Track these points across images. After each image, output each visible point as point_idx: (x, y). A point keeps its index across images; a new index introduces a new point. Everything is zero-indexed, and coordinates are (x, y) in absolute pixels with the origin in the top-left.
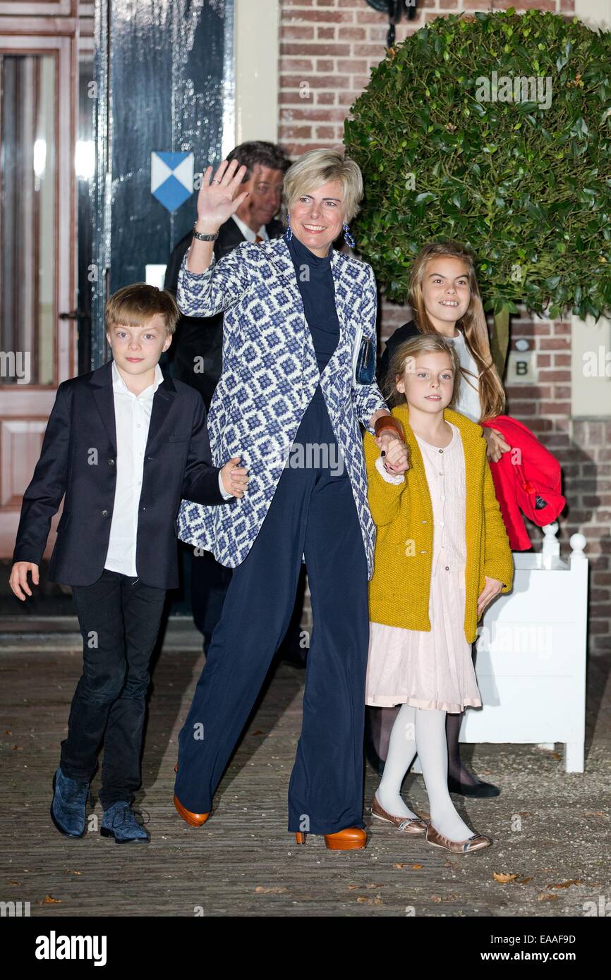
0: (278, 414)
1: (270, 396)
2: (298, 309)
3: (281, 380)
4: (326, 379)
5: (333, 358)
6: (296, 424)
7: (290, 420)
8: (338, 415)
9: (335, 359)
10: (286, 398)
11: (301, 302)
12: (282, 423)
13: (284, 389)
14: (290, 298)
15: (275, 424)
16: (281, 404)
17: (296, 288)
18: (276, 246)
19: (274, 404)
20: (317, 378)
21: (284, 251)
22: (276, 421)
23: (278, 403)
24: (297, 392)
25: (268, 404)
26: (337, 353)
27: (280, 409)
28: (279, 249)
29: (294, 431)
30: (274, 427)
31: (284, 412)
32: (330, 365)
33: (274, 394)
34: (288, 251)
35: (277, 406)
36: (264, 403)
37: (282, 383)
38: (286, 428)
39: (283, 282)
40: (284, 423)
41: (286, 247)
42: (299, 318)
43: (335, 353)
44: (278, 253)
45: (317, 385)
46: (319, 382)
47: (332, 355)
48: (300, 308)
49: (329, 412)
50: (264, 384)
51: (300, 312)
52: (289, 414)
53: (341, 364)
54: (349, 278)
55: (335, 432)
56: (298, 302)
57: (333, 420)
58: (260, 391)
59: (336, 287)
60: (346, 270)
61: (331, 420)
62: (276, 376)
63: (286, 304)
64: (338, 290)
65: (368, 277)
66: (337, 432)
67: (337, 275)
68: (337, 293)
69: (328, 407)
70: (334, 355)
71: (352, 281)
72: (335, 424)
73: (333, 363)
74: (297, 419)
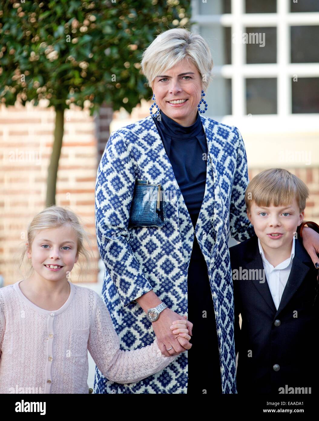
0: (167, 272)
1: (157, 258)
2: (170, 178)
3: (164, 243)
4: (200, 230)
5: (202, 211)
6: (184, 278)
7: (178, 276)
8: (213, 260)
9: (203, 211)
10: (170, 258)
11: (172, 171)
12: (172, 279)
13: (167, 250)
14: (162, 170)
15: (167, 282)
16: (168, 263)
17: (166, 158)
18: (144, 123)
19: (161, 264)
20: (192, 231)
22: (167, 279)
23: (165, 263)
24: (179, 250)
25: (156, 266)
26: (205, 205)
27: (168, 267)
28: (147, 124)
29: (185, 284)
31: (172, 269)
32: (201, 218)
33: (160, 256)
34: (155, 125)
35: (164, 266)
36: (153, 265)
37: (165, 245)
38: (178, 283)
39: (153, 156)
40: (175, 279)
42: (172, 186)
43: (203, 206)
44: (146, 128)
45: (193, 238)
46: (194, 234)
47: (200, 208)
48: (172, 176)
50: (151, 249)
51: (172, 180)
52: (176, 271)
53: (211, 214)
54: (221, 138)
55: (210, 277)
56: (168, 171)
57: (209, 266)
58: (148, 256)
59: (210, 147)
60: (217, 132)
61: (208, 266)
62: (160, 240)
63: (158, 177)
64: (211, 149)
65: (237, 137)
66: (212, 277)
67: (210, 136)
68: (211, 152)
69: (204, 255)
70: (202, 208)
71: (224, 140)
72: (210, 270)
73: (203, 215)
74: (184, 273)
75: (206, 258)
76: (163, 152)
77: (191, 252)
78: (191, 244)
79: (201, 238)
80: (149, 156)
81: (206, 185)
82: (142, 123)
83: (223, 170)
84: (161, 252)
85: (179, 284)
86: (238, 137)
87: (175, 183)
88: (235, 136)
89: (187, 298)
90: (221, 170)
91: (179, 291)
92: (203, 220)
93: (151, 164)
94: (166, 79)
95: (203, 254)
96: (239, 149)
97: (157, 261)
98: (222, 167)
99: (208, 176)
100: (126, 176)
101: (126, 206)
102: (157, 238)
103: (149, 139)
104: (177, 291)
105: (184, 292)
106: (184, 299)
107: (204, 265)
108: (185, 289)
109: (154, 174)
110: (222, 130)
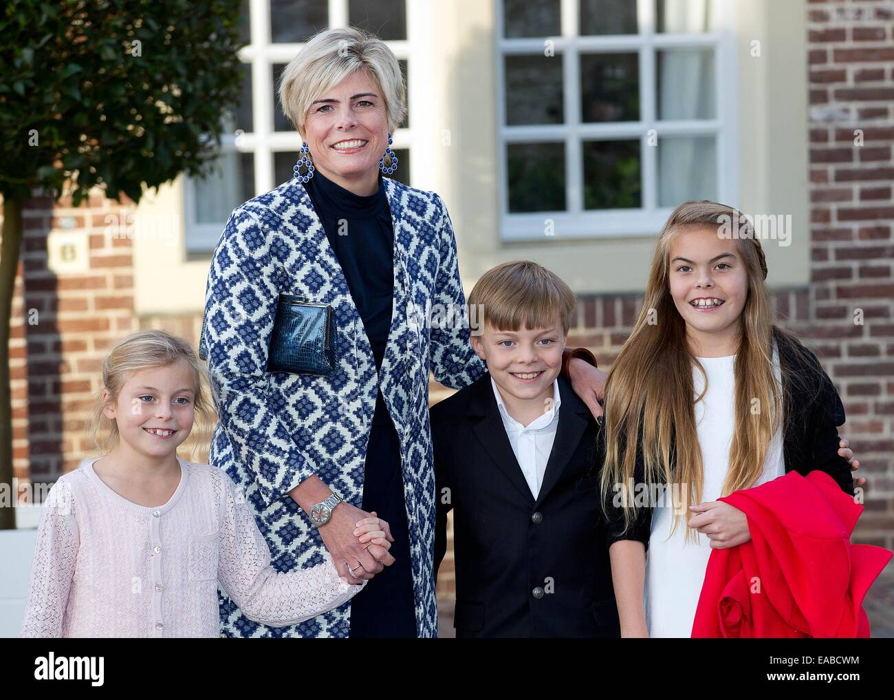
0: (331, 451)
1: (315, 427)
2: (340, 289)
4: (388, 377)
5: (389, 345)
6: (359, 460)
7: (349, 457)
8: (408, 429)
9: (392, 346)
10: (339, 426)
11: (342, 277)
12: (339, 462)
14: (326, 276)
15: (329, 467)
16: (334, 436)
17: (331, 255)
18: (288, 191)
20: (374, 380)
21: (302, 196)
22: (331, 462)
23: (329, 435)
24: (355, 413)
26: (394, 336)
27: (333, 442)
28: (293, 194)
29: (361, 470)
30: (329, 471)
31: (339, 446)
32: (388, 357)
33: (320, 423)
34: (307, 196)
35: (327, 440)
38: (348, 468)
39: (309, 252)
40: (343, 462)
41: (304, 189)
43: (391, 337)
44: (292, 201)
45: (376, 392)
46: (378, 386)
47: (386, 340)
48: (343, 286)
49: (397, 428)
51: (344, 293)
52: (347, 448)
53: (403, 350)
54: (414, 215)
55: (403, 457)
56: (337, 277)
57: (402, 439)
58: (299, 422)
59: (397, 232)
60: (407, 203)
61: (400, 438)
62: (320, 397)
63: (322, 288)
64: (399, 236)
65: (439, 211)
66: (407, 457)
67: (397, 211)
68: (398, 241)
69: (394, 421)
70: (390, 340)
71: (419, 219)
72: (404, 445)
73: (392, 352)
74: (361, 452)
75: (398, 426)
76: (325, 244)
77: (372, 416)
78: (372, 403)
79: (388, 391)
80: (304, 253)
81: (394, 299)
82: (283, 191)
83: (418, 271)
84: (323, 417)
85: (350, 471)
86: (442, 212)
87: (349, 298)
88: (436, 210)
89: (361, 494)
90: (414, 272)
91: (350, 482)
92: (392, 361)
93: (308, 266)
94: (327, 106)
95: (393, 419)
96: (443, 232)
97: (314, 432)
98: (415, 267)
99: (396, 283)
100: (265, 287)
101: (265, 339)
102: (317, 393)
103: (301, 221)
104: (345, 481)
105: (357, 484)
106: (357, 496)
107: (395, 437)
108: (360, 479)
109: (315, 284)
110: (415, 200)
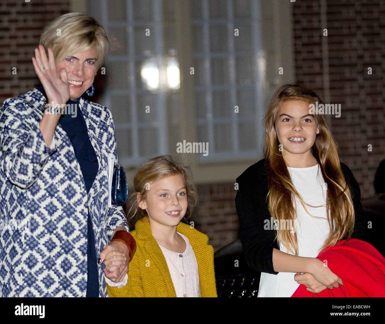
0: (67, 235)
1: (58, 220)
2: (66, 144)
3: (65, 205)
6: (84, 241)
7: (78, 238)
8: (99, 230)
9: (97, 183)
10: (71, 220)
12: (72, 242)
13: (68, 212)
16: (69, 226)
19: (62, 226)
21: (41, 97)
22: (68, 241)
23: (66, 225)
24: (80, 212)
25: (57, 228)
26: (98, 177)
27: (68, 229)
28: (36, 96)
29: (86, 246)
31: (72, 232)
32: (94, 188)
33: (61, 218)
35: (65, 228)
36: (54, 227)
37: (66, 207)
38: (77, 245)
40: (75, 241)
41: (42, 94)
42: (70, 151)
48: (68, 142)
50: (51, 211)
51: (69, 146)
52: (76, 233)
53: (101, 186)
54: (94, 117)
58: (48, 217)
59: (88, 124)
60: (91, 111)
62: (60, 203)
64: (89, 126)
67: (86, 114)
68: (89, 129)
70: (97, 179)
71: (98, 119)
73: (96, 186)
74: (84, 235)
84: (62, 214)
85: (79, 247)
86: (109, 116)
88: (106, 115)
89: (86, 260)
91: (79, 253)
92: (95, 191)
96: (110, 127)
97: (58, 223)
98: (100, 143)
102: (58, 200)
105: (84, 254)
106: (84, 261)
108: (85, 252)
110: (95, 109)
